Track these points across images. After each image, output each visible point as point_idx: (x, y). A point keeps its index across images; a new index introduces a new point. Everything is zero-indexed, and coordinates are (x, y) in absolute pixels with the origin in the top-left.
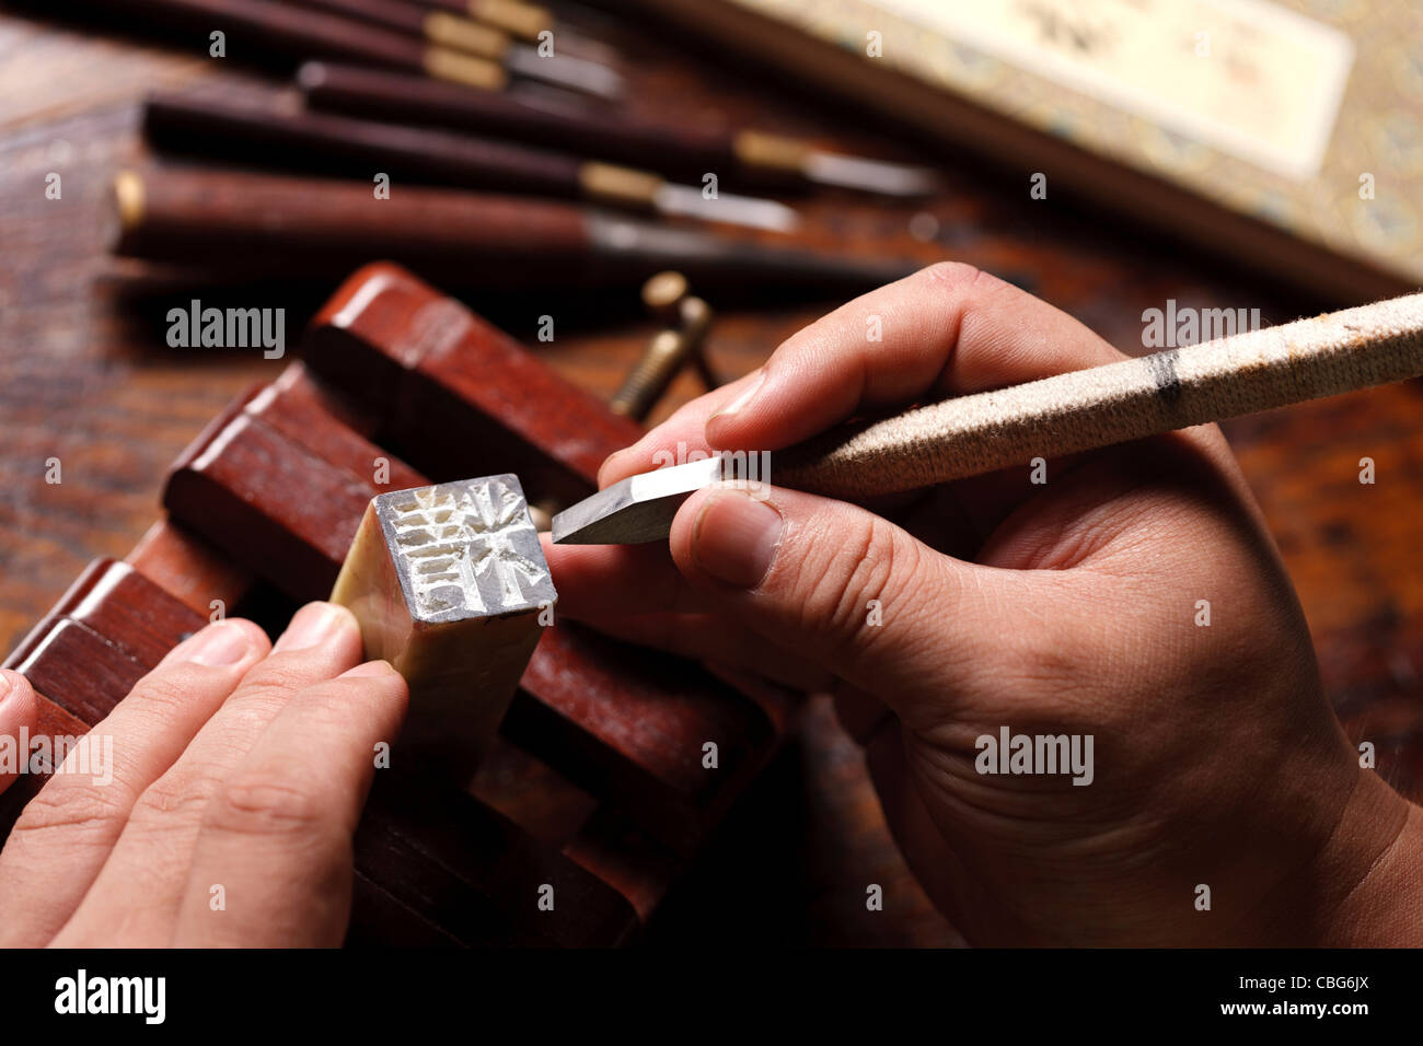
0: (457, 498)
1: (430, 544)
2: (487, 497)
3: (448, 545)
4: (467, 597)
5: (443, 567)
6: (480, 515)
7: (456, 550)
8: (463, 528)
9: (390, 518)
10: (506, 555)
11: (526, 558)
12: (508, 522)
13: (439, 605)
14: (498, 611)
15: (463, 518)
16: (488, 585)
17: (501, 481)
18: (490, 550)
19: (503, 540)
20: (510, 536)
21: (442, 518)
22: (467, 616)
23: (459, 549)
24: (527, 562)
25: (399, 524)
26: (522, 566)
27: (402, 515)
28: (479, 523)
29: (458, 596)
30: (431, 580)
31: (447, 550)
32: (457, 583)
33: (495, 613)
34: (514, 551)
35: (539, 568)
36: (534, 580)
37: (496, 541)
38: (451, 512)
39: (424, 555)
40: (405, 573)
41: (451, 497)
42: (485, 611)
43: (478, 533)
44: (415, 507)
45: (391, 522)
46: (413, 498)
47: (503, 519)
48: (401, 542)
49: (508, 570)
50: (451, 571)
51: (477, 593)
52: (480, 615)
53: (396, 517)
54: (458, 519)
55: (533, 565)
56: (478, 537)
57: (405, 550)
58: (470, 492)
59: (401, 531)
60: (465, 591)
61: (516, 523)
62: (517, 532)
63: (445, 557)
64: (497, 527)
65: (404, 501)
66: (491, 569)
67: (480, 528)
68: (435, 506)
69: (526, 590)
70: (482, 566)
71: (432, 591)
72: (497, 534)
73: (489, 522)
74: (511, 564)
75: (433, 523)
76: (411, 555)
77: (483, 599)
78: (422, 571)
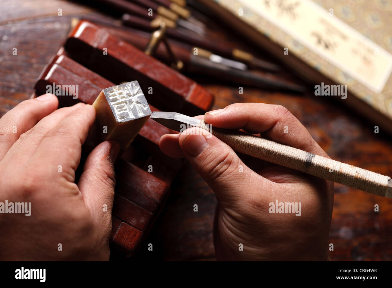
0: (124, 88)
1: (118, 101)
2: (131, 87)
3: (123, 101)
4: (129, 115)
5: (122, 107)
6: (130, 92)
7: (125, 102)
8: (126, 96)
9: (108, 95)
10: (138, 102)
11: (143, 103)
12: (137, 94)
13: (122, 118)
14: (138, 118)
15: (126, 94)
16: (134, 111)
17: (134, 83)
18: (133, 101)
19: (136, 99)
20: (138, 97)
21: (120, 94)
22: (130, 120)
23: (126, 102)
24: (143, 104)
25: (110, 97)
26: (142, 105)
27: (110, 94)
28: (130, 95)
29: (127, 115)
30: (120, 111)
31: (123, 102)
32: (126, 111)
33: (137, 118)
34: (139, 101)
35: (146, 105)
36: (145, 109)
37: (134, 99)
38: (122, 92)
39: (117, 104)
40: (113, 110)
41: (122, 88)
42: (134, 118)
43: (130, 97)
44: (113, 92)
45: (108, 96)
46: (112, 89)
47: (135, 93)
48: (111, 101)
49: (138, 106)
50: (124, 108)
51: (132, 113)
52: (133, 119)
53: (109, 95)
54: (124, 94)
55: (144, 105)
56: (130, 98)
57: (112, 103)
58: (126, 86)
59: (111, 98)
60: (129, 113)
61: (139, 94)
62: (140, 96)
63: (123, 104)
64: (134, 95)
65: (110, 90)
66: (134, 107)
67: (130, 96)
68: (118, 91)
69: (144, 112)
70: (132, 106)
71: (121, 114)
72: (134, 97)
73: (132, 94)
74: (139, 105)
75: (118, 95)
76: (114, 105)
77: (134, 115)
78: (117, 109)
